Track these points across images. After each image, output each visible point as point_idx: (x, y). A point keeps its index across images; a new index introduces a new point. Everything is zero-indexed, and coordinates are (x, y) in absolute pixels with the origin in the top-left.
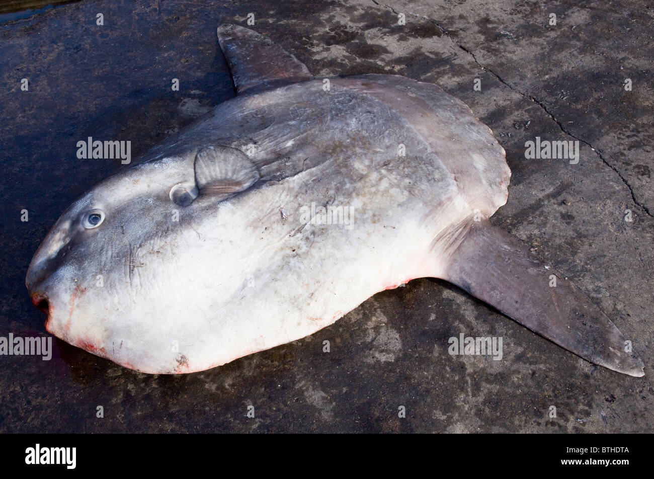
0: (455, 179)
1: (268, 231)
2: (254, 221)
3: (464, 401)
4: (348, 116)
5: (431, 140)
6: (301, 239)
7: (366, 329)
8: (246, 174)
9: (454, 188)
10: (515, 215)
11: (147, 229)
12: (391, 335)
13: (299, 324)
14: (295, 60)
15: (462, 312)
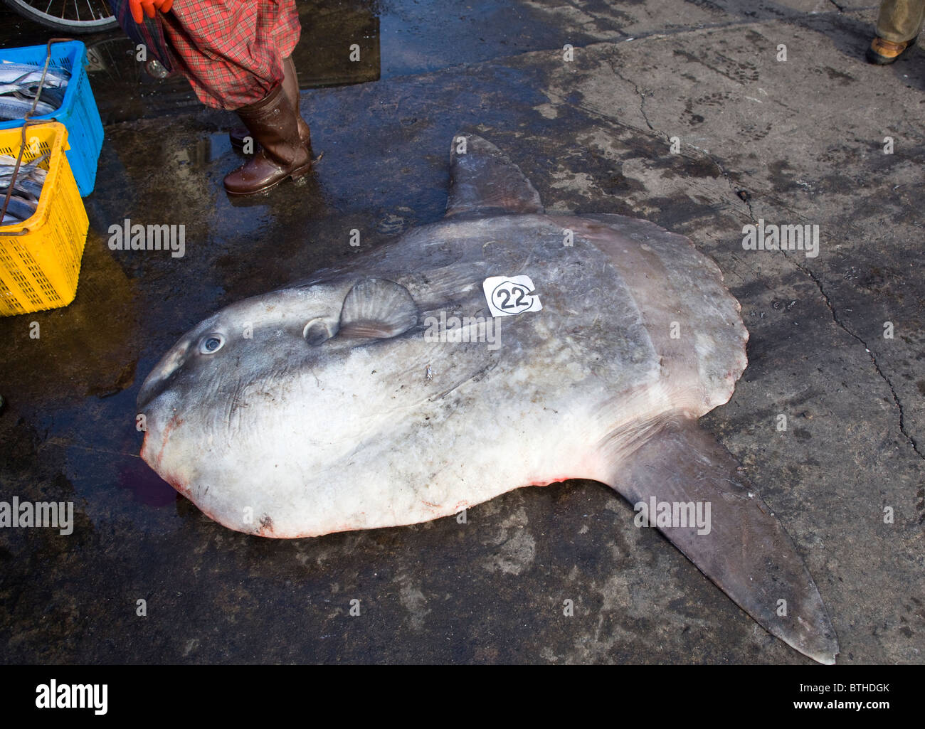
0: (661, 363)
1: (404, 391)
2: (390, 376)
3: (586, 645)
4: (549, 265)
5: (647, 308)
6: (441, 407)
7: (499, 529)
8: (403, 317)
9: (654, 374)
10: (734, 420)
11: (263, 365)
12: (526, 543)
13: (411, 507)
14: (530, 185)
15: (622, 531)
